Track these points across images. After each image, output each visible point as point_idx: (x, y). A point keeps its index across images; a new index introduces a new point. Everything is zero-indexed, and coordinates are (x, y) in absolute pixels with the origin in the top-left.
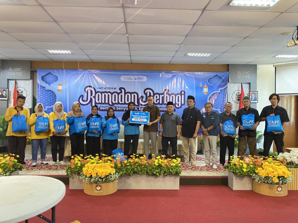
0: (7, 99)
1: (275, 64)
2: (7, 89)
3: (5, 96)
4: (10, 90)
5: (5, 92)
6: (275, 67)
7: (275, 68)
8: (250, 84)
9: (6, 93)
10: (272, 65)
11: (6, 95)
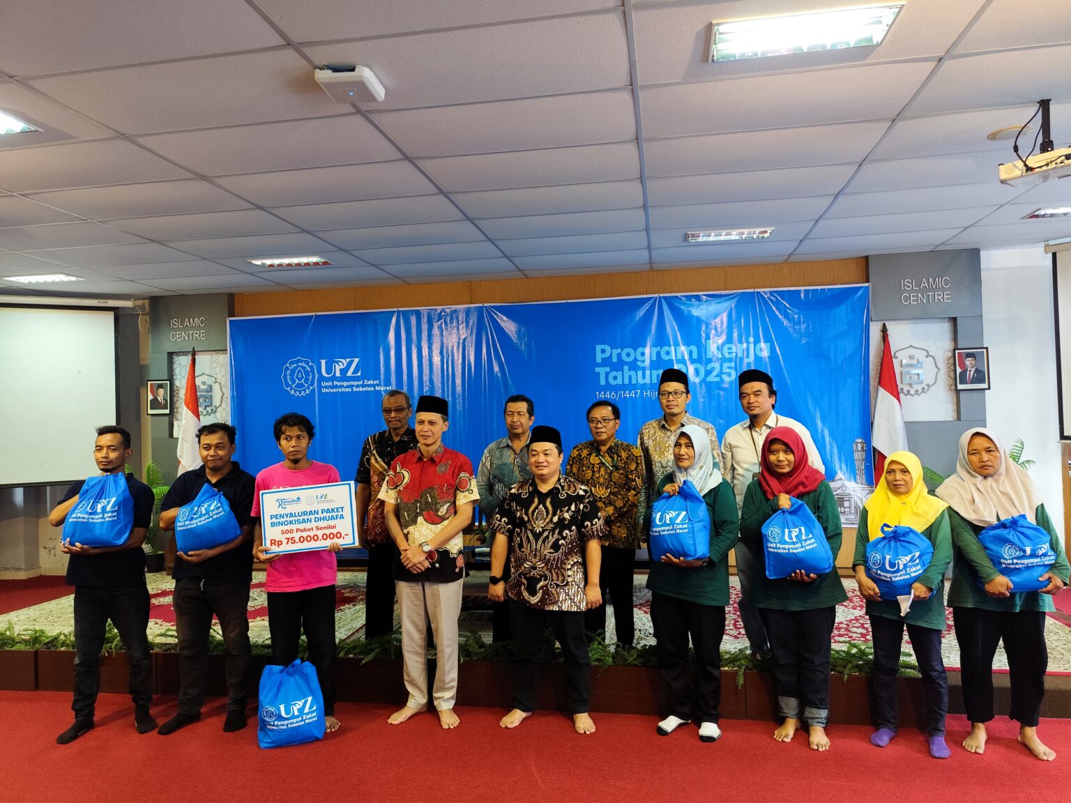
0: (167, 411)
1: (1051, 243)
2: (168, 382)
3: (163, 402)
4: (177, 383)
5: (161, 391)
6: (1050, 255)
7: (1054, 255)
8: (954, 320)
9: (166, 392)
10: (1040, 248)
11: (166, 401)
